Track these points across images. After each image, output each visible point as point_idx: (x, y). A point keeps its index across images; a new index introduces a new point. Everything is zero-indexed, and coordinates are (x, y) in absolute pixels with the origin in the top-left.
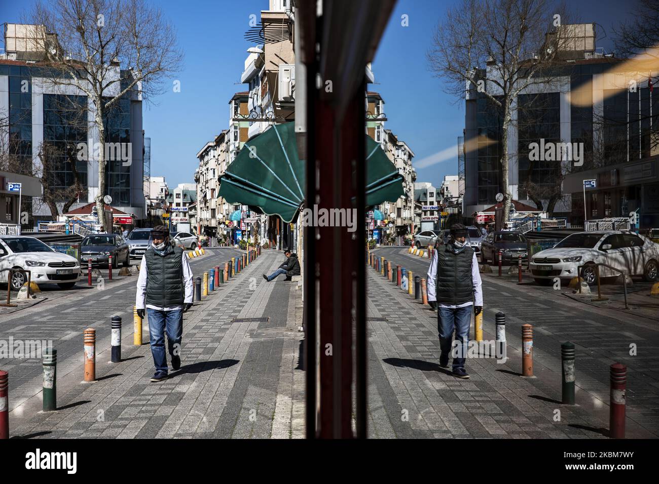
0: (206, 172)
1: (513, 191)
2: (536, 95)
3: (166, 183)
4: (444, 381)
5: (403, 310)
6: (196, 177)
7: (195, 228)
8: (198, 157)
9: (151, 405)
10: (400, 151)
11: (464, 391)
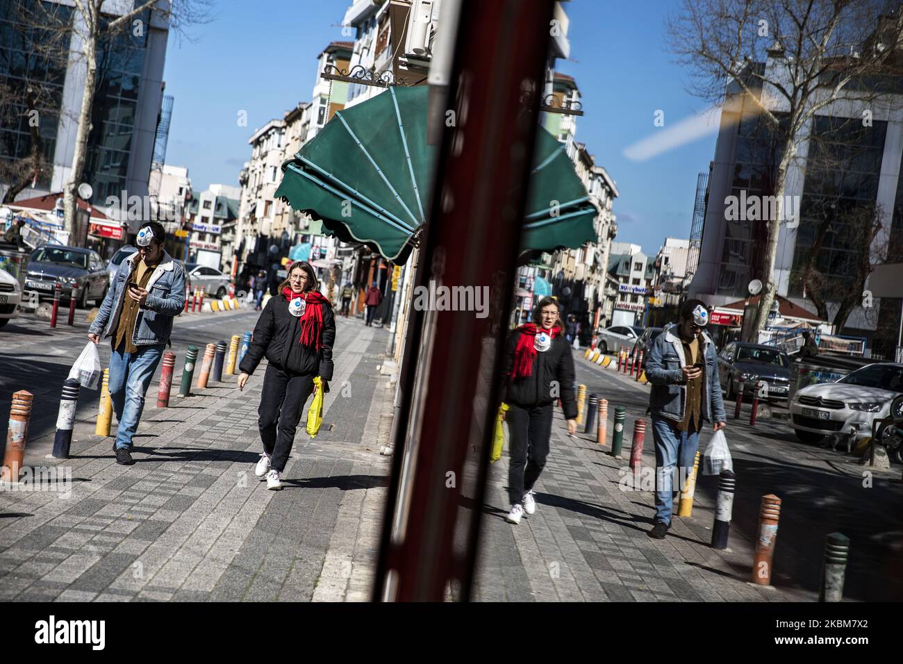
0: (261, 169)
1: (779, 279)
2: (845, 119)
3: (190, 180)
4: (615, 571)
5: (561, 447)
6: (244, 177)
7: (229, 263)
8: (252, 143)
9: (111, 534)
10: (596, 182)
11: (646, 591)
